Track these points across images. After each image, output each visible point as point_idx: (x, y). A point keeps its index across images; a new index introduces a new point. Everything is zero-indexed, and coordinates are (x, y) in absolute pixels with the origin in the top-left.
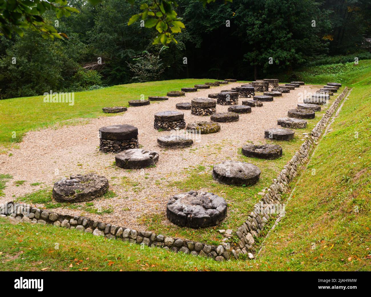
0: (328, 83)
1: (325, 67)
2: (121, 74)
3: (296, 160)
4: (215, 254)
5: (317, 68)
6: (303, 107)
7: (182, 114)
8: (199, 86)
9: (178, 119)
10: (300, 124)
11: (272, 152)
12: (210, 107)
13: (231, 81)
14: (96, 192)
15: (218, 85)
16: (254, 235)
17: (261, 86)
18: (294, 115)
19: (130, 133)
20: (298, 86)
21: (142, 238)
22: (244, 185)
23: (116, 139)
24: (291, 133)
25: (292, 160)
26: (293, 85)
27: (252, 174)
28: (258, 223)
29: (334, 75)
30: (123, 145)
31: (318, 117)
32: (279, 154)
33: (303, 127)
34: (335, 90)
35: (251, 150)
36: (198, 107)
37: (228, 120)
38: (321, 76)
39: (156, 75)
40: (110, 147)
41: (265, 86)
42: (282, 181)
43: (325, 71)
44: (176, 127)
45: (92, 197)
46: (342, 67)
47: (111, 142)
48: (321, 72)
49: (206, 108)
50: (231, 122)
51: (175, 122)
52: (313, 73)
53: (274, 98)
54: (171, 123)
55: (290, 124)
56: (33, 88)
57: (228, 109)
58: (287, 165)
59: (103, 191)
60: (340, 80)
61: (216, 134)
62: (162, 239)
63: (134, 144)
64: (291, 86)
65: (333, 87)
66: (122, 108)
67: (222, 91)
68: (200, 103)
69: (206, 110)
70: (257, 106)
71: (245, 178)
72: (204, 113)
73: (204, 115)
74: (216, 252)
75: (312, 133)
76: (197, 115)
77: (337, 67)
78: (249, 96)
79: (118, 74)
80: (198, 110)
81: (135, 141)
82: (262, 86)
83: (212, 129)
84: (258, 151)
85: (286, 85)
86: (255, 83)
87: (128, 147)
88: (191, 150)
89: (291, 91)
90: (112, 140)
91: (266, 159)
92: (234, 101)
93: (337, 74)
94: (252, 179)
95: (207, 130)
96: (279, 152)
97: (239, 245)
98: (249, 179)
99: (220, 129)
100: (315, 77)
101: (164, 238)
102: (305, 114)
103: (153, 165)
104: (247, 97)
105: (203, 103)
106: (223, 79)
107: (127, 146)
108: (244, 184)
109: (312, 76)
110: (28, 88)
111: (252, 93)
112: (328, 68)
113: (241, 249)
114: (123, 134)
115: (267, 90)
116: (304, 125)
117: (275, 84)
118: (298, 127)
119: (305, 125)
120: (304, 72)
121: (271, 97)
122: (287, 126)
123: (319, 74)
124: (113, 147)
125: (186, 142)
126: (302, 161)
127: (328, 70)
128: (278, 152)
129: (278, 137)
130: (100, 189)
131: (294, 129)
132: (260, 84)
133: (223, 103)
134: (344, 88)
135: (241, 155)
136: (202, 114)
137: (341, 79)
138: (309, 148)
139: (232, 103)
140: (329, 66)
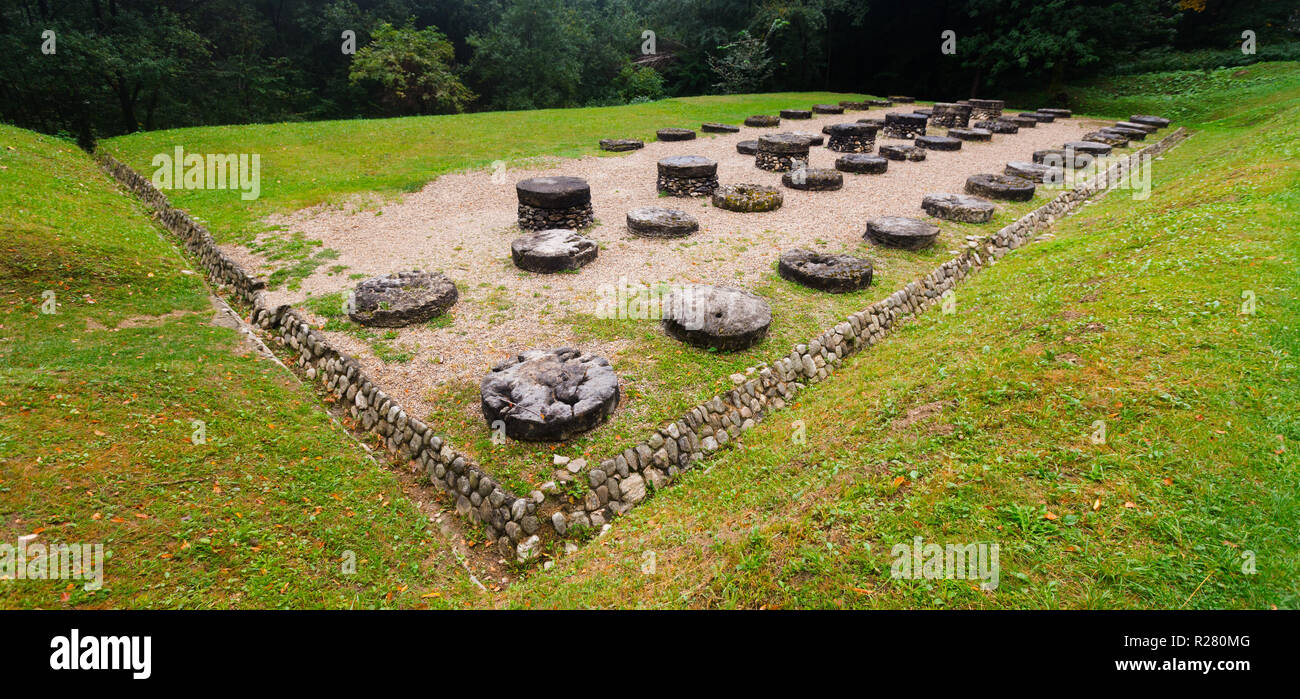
0: (1134, 116)
1: (1152, 77)
2: (698, 77)
3: (899, 303)
4: (507, 515)
5: (1132, 78)
6: (1016, 169)
7: (712, 164)
8: (821, 107)
9: (700, 175)
10: (972, 213)
11: (838, 277)
12: (792, 155)
13: (902, 101)
14: (411, 312)
15: (864, 107)
16: (651, 482)
17: (950, 115)
18: (978, 189)
19: (566, 197)
20: (1050, 120)
21: (411, 432)
22: (713, 349)
23: (538, 204)
24: (926, 234)
25: (885, 302)
26: (1034, 117)
27: (740, 325)
28: (681, 451)
29: (1170, 97)
30: (552, 218)
31: (1042, 198)
32: (857, 282)
33: (978, 219)
34: (1141, 134)
35: (794, 266)
36: (767, 151)
37: (814, 185)
38: (1131, 99)
39: (756, 82)
40: (529, 220)
41: (961, 115)
42: (824, 350)
43: (1150, 87)
44: (693, 191)
45: (403, 321)
46: (1199, 78)
47: (532, 211)
48: (1138, 89)
49: (784, 155)
50: (820, 190)
51: (694, 181)
52: (1114, 91)
53: (965, 145)
54: (683, 182)
55: (948, 209)
56: (530, 95)
57: (837, 160)
58: (860, 314)
59: (430, 312)
60: (1180, 110)
61: (766, 214)
62: (437, 447)
63: (575, 219)
64: (1029, 119)
65: (1140, 126)
66: (632, 142)
67: (859, 121)
68: (773, 144)
69: (782, 160)
70: (910, 159)
71: (718, 333)
72: (778, 166)
73: (777, 171)
74: (511, 510)
75: (994, 237)
76: (764, 168)
77: (1184, 78)
78: (909, 135)
79: (693, 77)
80: (766, 159)
81: (578, 214)
82: (955, 115)
83: (759, 204)
84: (811, 268)
85: (1020, 116)
86: (940, 107)
87: (561, 223)
88: (682, 244)
89: (1020, 130)
90: (532, 206)
91: (822, 291)
92: (863, 144)
93: (1179, 96)
94: (734, 338)
95: (748, 204)
96: (857, 277)
97: (585, 504)
98: (728, 338)
99: (780, 205)
100: (1117, 101)
101: (441, 445)
102: (1005, 189)
103: (573, 269)
104: (904, 137)
105: (778, 143)
106: (885, 96)
107: (561, 220)
108: (712, 345)
109: (1108, 100)
110: (523, 95)
111: (919, 130)
112: (1160, 80)
113: (588, 513)
114: (552, 197)
115: (965, 124)
116: (982, 215)
117: (992, 111)
118: (965, 218)
119: (985, 216)
120: (1093, 88)
121: (956, 140)
122: (939, 212)
123: (1130, 95)
124: (534, 220)
125: (678, 228)
126: (922, 305)
127: (1157, 85)
128: (855, 278)
129: (889, 239)
130: (423, 307)
131: (955, 221)
132: (949, 110)
133: (838, 148)
134: (1174, 130)
135: (773, 271)
136: (774, 167)
137: (1184, 109)
138: (961, 274)
139: (858, 149)
140: (1164, 75)
